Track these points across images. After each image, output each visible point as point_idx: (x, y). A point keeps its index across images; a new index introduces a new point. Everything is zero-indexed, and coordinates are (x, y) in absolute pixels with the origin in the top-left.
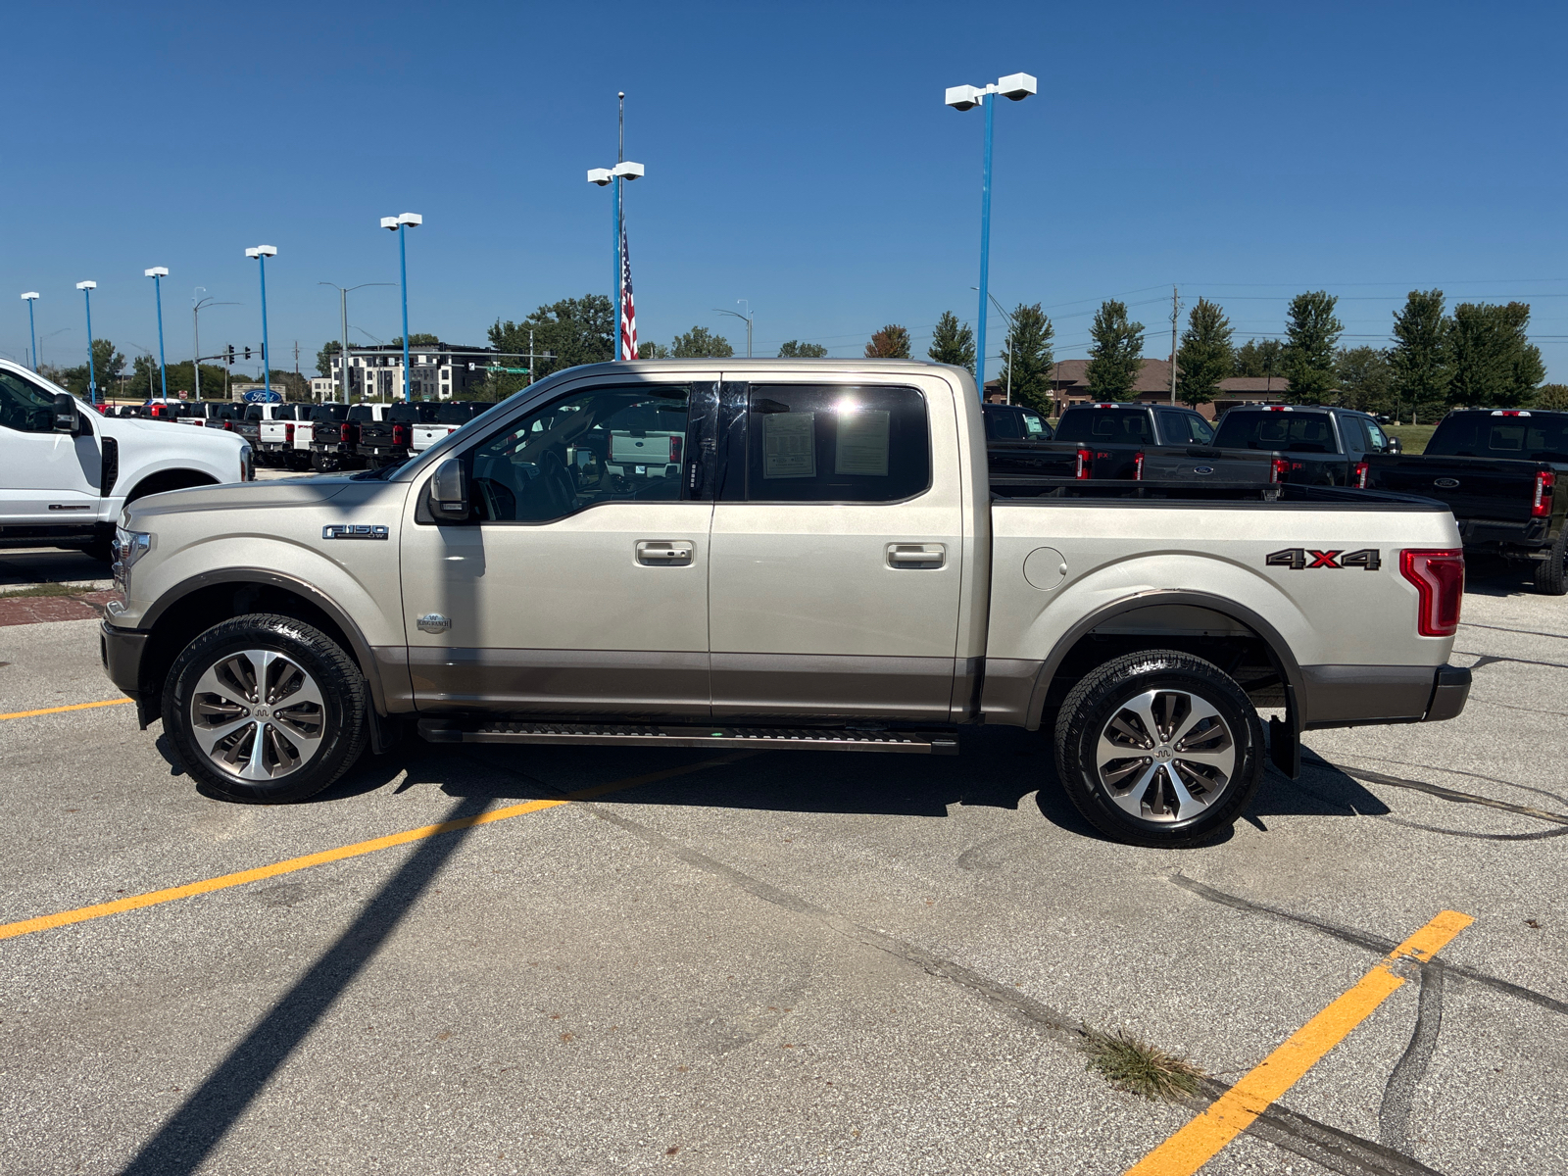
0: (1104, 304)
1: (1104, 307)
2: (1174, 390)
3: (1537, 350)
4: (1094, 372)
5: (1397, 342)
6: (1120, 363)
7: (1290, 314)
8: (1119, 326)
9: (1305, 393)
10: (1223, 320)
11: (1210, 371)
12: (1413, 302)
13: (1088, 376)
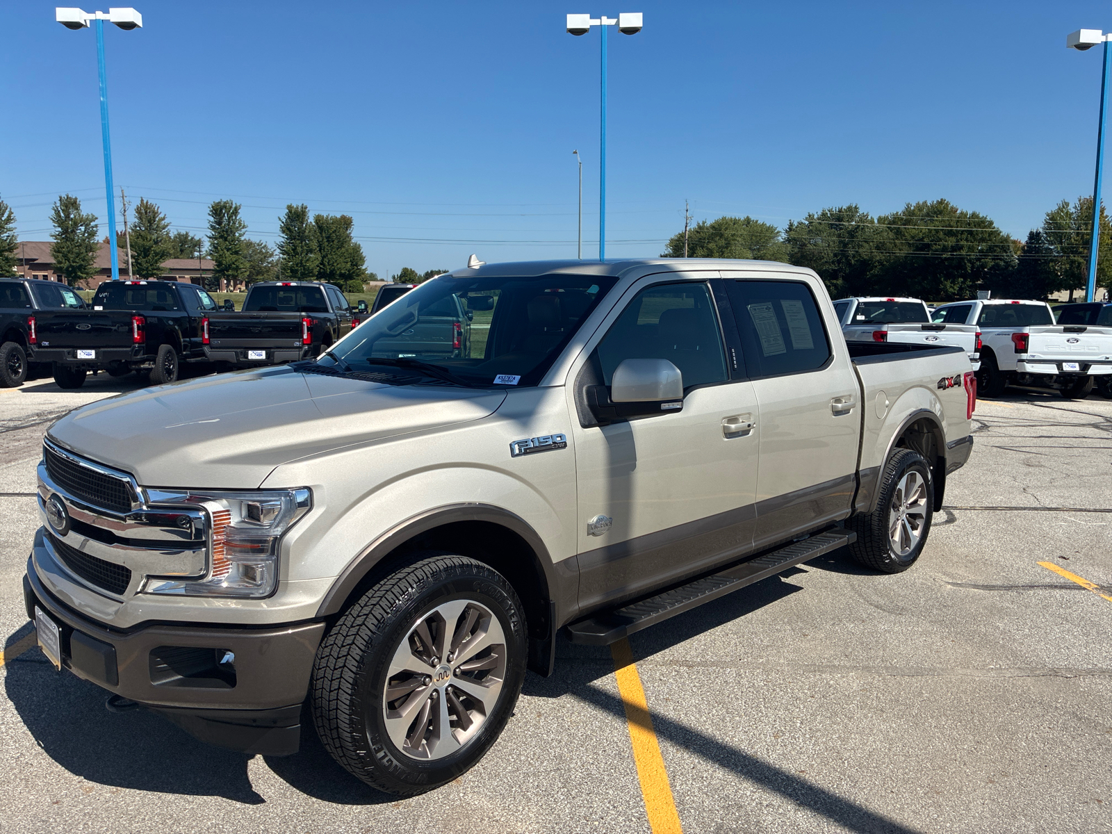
0: (61, 197)
1: (60, 200)
2: (130, 267)
3: (359, 245)
4: (59, 252)
5: (283, 237)
6: (81, 245)
7: (209, 214)
8: (75, 217)
9: (227, 271)
10: (162, 216)
11: (156, 254)
12: (290, 212)
13: (53, 255)
